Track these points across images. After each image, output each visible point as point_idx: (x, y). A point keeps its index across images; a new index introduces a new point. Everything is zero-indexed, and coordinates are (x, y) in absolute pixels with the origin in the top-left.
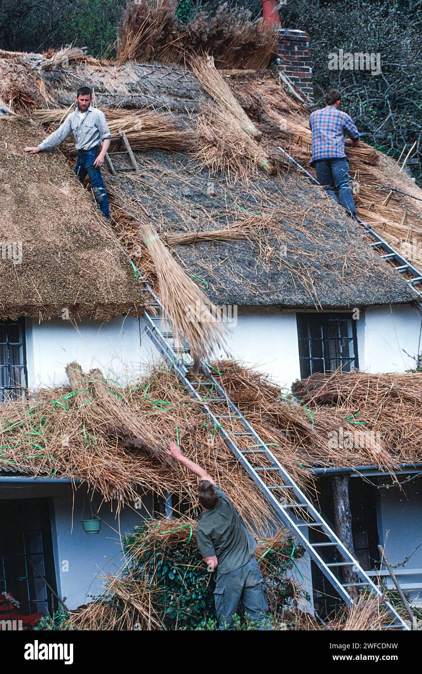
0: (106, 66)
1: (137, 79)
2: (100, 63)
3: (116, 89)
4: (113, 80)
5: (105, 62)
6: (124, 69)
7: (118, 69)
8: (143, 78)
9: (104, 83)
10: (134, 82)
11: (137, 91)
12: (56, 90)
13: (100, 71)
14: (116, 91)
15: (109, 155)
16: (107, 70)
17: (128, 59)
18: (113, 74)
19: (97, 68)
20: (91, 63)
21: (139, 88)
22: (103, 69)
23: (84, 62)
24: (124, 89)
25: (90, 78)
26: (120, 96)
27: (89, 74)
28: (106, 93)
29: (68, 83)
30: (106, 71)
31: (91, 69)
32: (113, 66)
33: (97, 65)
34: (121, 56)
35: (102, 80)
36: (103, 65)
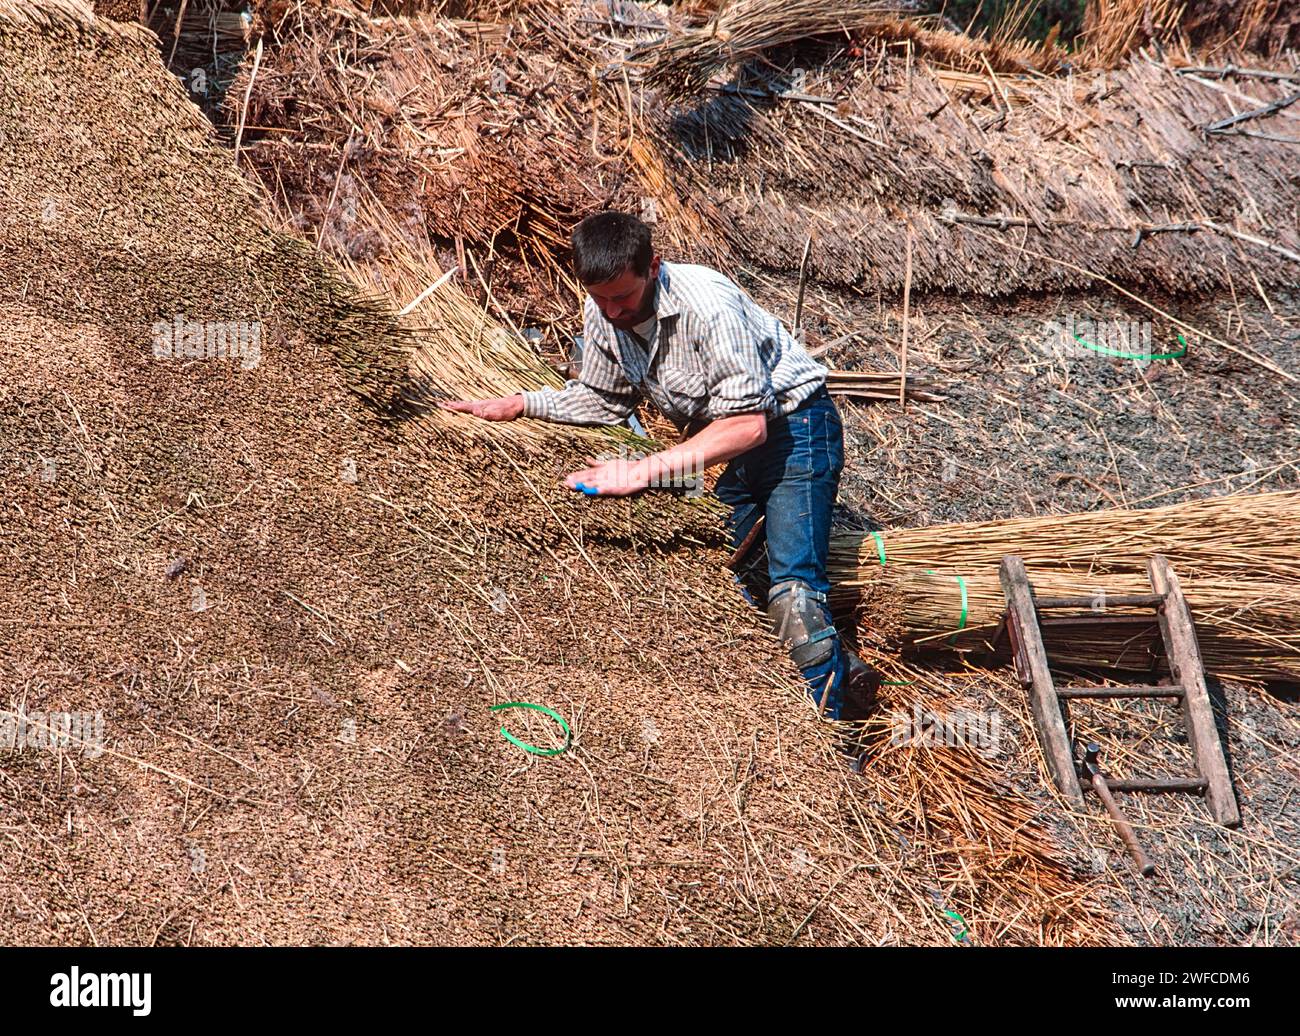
0: (1024, 72)
1: (1181, 139)
2: (993, 56)
3: (1062, 190)
4: (1050, 146)
5: (1021, 52)
6: (1116, 92)
7: (1084, 91)
8: (1213, 137)
9: (1000, 162)
10: (1167, 160)
11: (1174, 205)
12: (723, 194)
13: (987, 101)
14: (1056, 203)
15: (1063, 699)
16: (1027, 92)
17: (1143, 38)
18: (1058, 115)
20: (940, 57)
21: (1186, 191)
22: (1004, 87)
23: (901, 51)
24: (1106, 191)
25: (921, 131)
26: (1077, 231)
27: (919, 110)
28: (1003, 216)
29: (796, 156)
30: (1022, 102)
31: (934, 85)
32: (1063, 73)
33: (976, 69)
35: (991, 144)
36: (1006, 68)
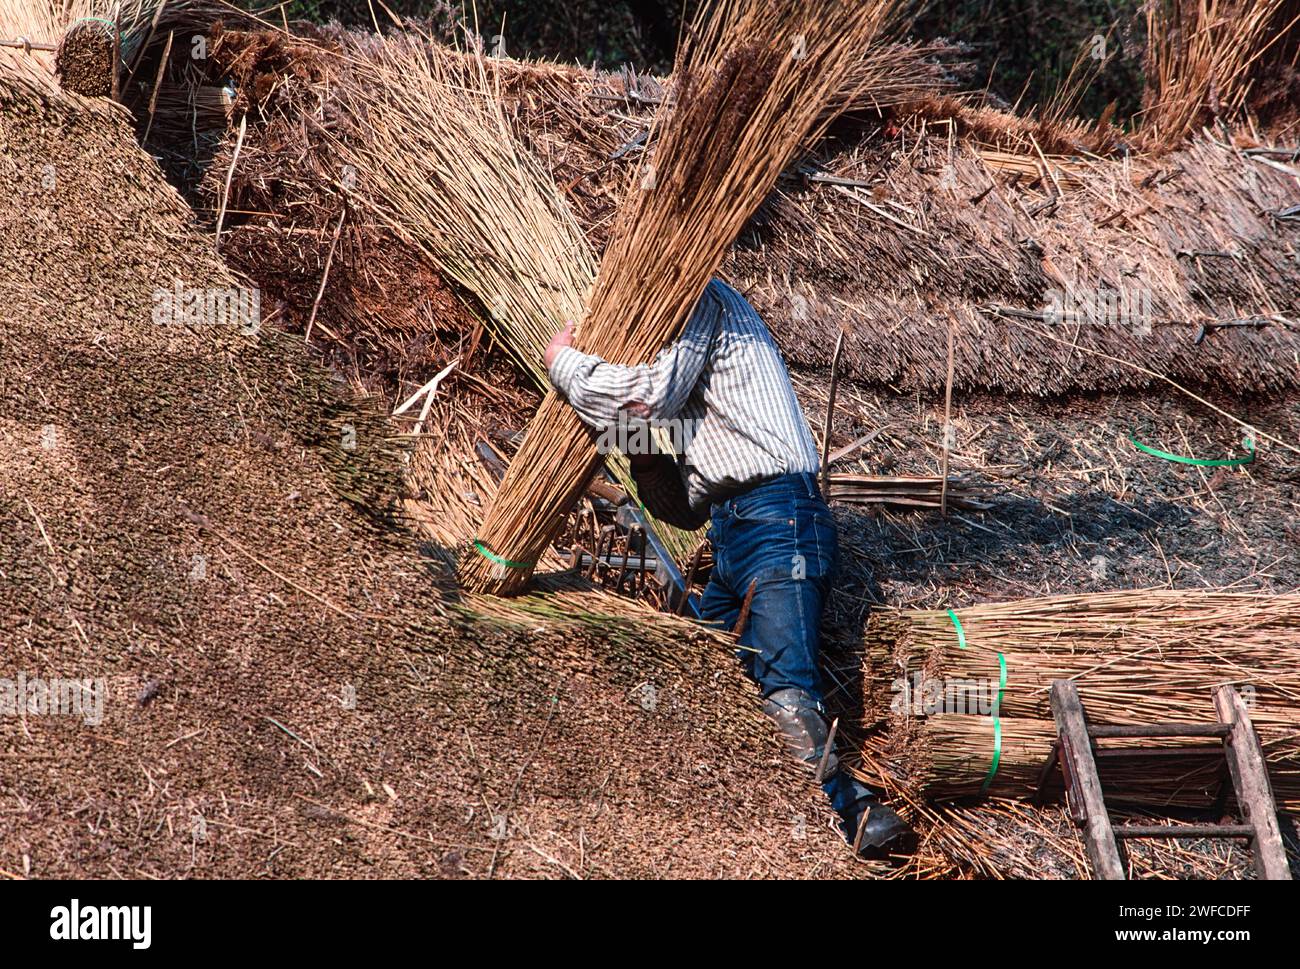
0: (1076, 153)
2: (1043, 136)
3: (1118, 281)
4: (1105, 234)
5: (1073, 132)
6: (1177, 175)
7: (1143, 174)
8: (1283, 224)
9: (1050, 251)
10: (1233, 249)
11: (1241, 298)
12: (749, 284)
13: (1036, 184)
16: (1079, 175)
17: (1207, 117)
18: (1113, 200)
19: (1023, 164)
20: (985, 137)
21: (1254, 282)
22: (1054, 169)
23: (942, 131)
25: (964, 216)
27: (961, 194)
29: (828, 243)
30: (1074, 185)
31: (979, 168)
32: (1119, 154)
33: (1023, 150)
34: (1173, 99)
35: (1040, 232)
36: (1056, 149)
